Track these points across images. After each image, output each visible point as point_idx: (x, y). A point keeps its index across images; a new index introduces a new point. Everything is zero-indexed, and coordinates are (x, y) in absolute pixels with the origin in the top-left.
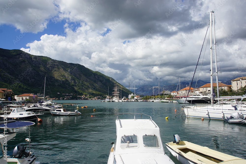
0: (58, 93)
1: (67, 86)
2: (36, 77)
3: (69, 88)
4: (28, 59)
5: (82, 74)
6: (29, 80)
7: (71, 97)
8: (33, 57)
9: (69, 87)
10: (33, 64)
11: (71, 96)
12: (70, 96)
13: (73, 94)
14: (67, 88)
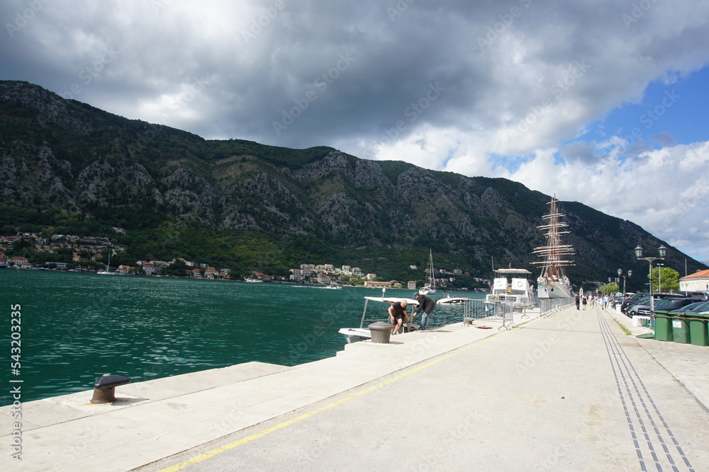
0: (413, 267)
1: (451, 245)
2: (355, 217)
3: (455, 252)
4: (343, 167)
5: (511, 208)
6: (334, 226)
7: (451, 279)
8: (358, 162)
9: (456, 250)
10: (357, 183)
11: (452, 276)
12: (447, 277)
13: (463, 273)
14: (451, 251)
